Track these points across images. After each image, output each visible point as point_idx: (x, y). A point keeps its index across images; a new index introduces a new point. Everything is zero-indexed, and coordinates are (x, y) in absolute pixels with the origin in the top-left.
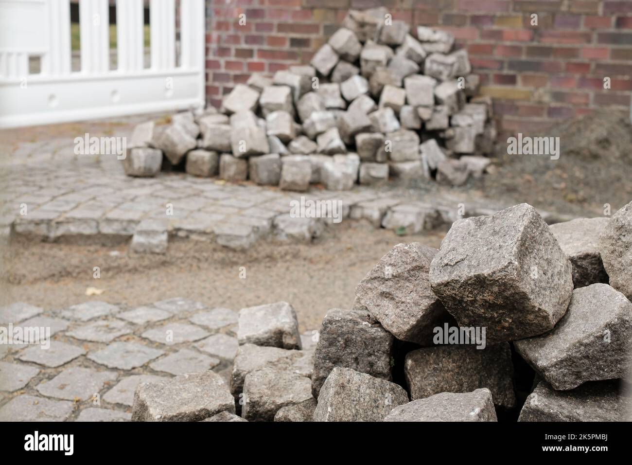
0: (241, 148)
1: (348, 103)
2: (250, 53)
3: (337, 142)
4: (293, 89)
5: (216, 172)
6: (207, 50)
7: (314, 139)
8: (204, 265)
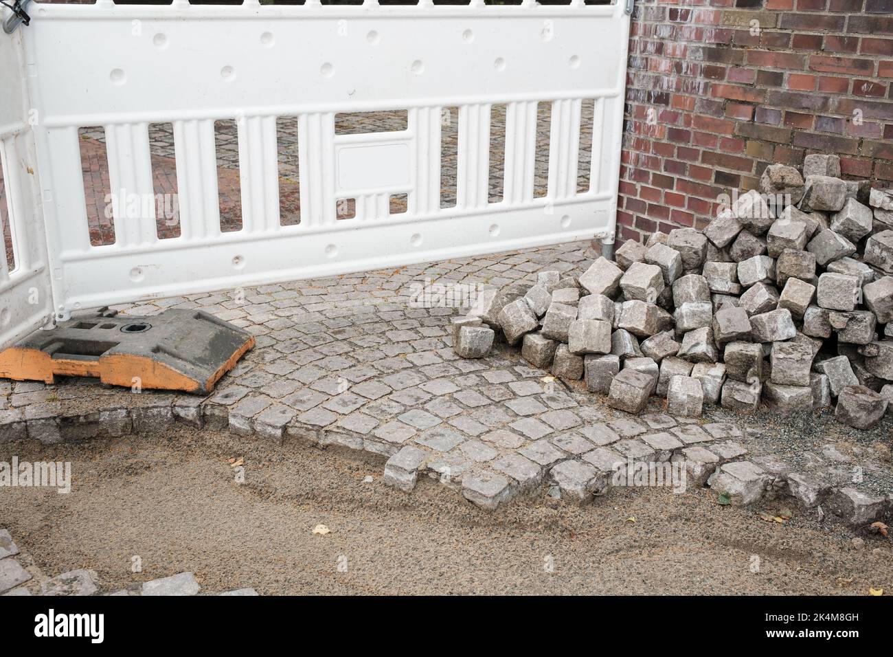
0: (576, 345)
1: (743, 289)
2: (669, 183)
3: (704, 348)
4: (664, 270)
5: (548, 363)
6: (622, 170)
7: (679, 338)
8: (444, 519)
